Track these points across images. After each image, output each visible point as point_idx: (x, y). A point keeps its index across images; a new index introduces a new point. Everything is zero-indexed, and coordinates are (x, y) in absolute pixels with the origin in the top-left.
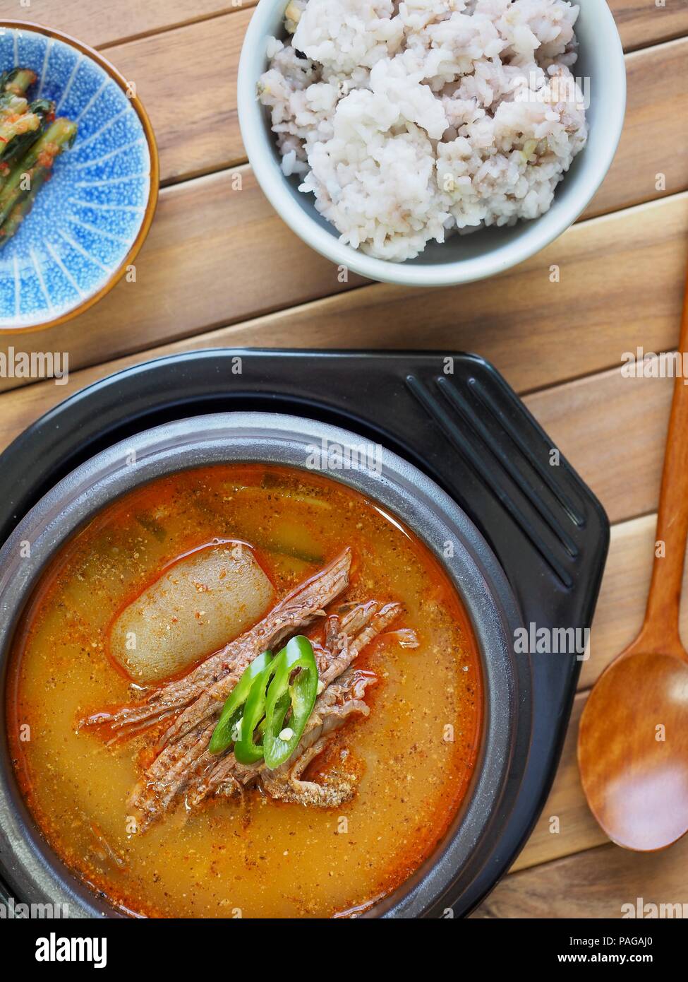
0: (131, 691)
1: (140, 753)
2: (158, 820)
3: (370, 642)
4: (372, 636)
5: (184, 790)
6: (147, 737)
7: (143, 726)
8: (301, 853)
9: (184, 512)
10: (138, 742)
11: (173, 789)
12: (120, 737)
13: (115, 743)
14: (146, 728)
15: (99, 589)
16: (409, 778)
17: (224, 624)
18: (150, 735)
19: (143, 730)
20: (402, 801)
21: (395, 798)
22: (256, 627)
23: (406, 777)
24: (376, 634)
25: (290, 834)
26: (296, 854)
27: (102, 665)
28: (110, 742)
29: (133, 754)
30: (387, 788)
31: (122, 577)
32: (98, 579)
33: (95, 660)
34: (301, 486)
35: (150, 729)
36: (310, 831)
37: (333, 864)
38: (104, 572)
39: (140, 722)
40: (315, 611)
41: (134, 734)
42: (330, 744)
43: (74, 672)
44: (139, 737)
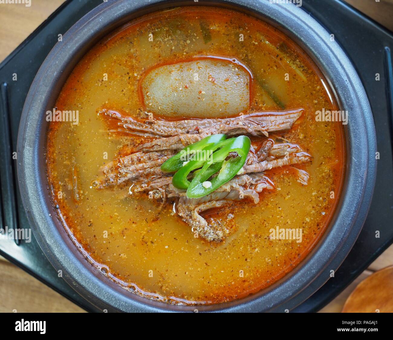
0: (140, 111)
1: (124, 146)
2: (111, 187)
3: (282, 166)
4: (285, 164)
5: (134, 180)
6: (132, 140)
7: (134, 133)
8: (175, 252)
9: (228, 35)
10: (126, 140)
11: (129, 176)
12: (119, 131)
13: (114, 133)
14: (135, 136)
15: (157, 47)
16: (257, 250)
17: (211, 106)
18: (135, 141)
19: (132, 135)
20: (246, 260)
21: (243, 256)
22: (227, 119)
23: (255, 248)
24: (288, 164)
25: (175, 238)
26: (172, 251)
27: (133, 88)
28: (112, 131)
29: (120, 144)
30: (242, 247)
31: (173, 48)
32: (160, 41)
33: (131, 83)
34: (298, 61)
35: (137, 138)
36: (186, 243)
37: (190, 269)
38: (166, 40)
39: (134, 130)
40: (263, 131)
41: (127, 135)
42: (227, 206)
43: (115, 83)
44: (129, 138)
